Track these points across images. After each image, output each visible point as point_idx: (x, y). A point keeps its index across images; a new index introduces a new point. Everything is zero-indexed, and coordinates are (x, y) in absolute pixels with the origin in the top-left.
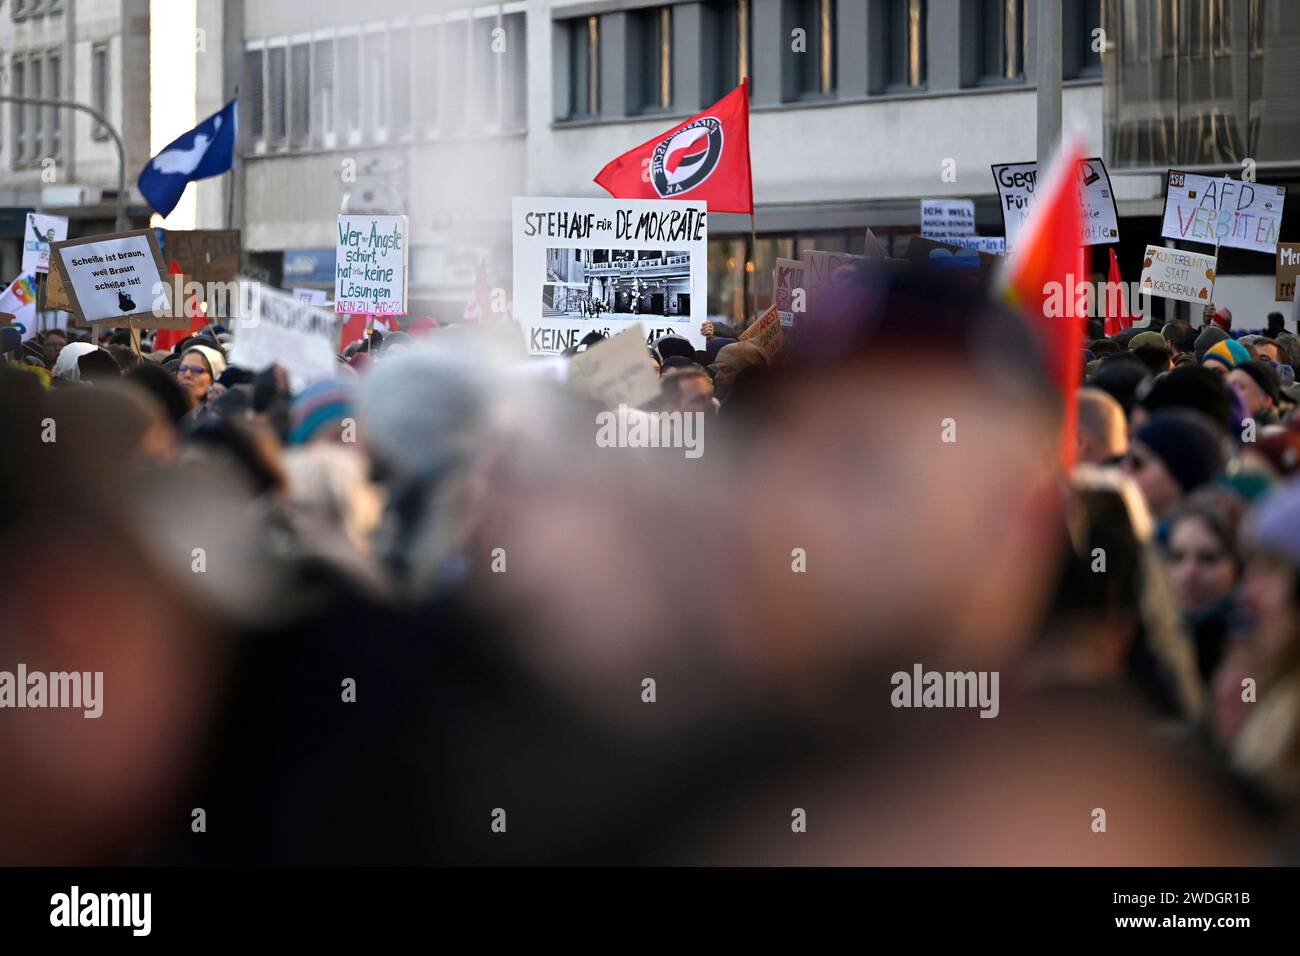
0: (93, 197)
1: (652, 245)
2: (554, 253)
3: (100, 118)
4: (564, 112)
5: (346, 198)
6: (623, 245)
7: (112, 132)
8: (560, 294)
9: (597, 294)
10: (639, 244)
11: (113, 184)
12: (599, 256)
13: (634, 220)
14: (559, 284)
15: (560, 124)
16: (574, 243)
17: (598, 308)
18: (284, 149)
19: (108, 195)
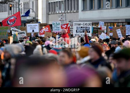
0: (32, 18)
1: (86, 26)
2: (77, 27)
3: (33, 10)
4: (83, 9)
5: (59, 18)
6: (84, 26)
7: (34, 11)
8: (78, 31)
9: (81, 31)
10: (85, 26)
11: (34, 17)
12: (81, 27)
13: (85, 24)
14: (78, 30)
15: (82, 11)
16: (79, 26)
17: (81, 32)
18: (52, 13)
19: (34, 18)
